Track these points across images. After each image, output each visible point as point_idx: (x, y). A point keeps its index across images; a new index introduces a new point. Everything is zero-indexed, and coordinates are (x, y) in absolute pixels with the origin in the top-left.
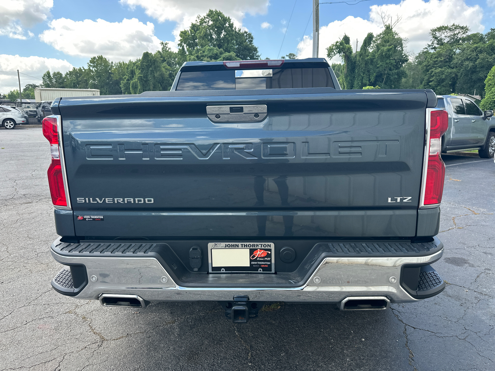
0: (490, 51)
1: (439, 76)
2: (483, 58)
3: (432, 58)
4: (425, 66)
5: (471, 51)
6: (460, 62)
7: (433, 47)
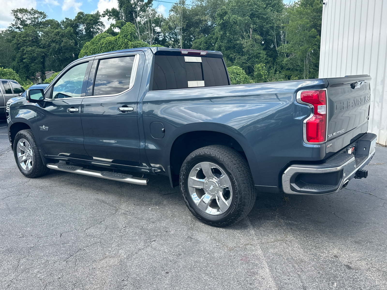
0: (70, 36)
1: (31, 54)
2: (66, 42)
3: (20, 37)
4: (15, 44)
5: (54, 35)
6: (47, 43)
7: (17, 26)
